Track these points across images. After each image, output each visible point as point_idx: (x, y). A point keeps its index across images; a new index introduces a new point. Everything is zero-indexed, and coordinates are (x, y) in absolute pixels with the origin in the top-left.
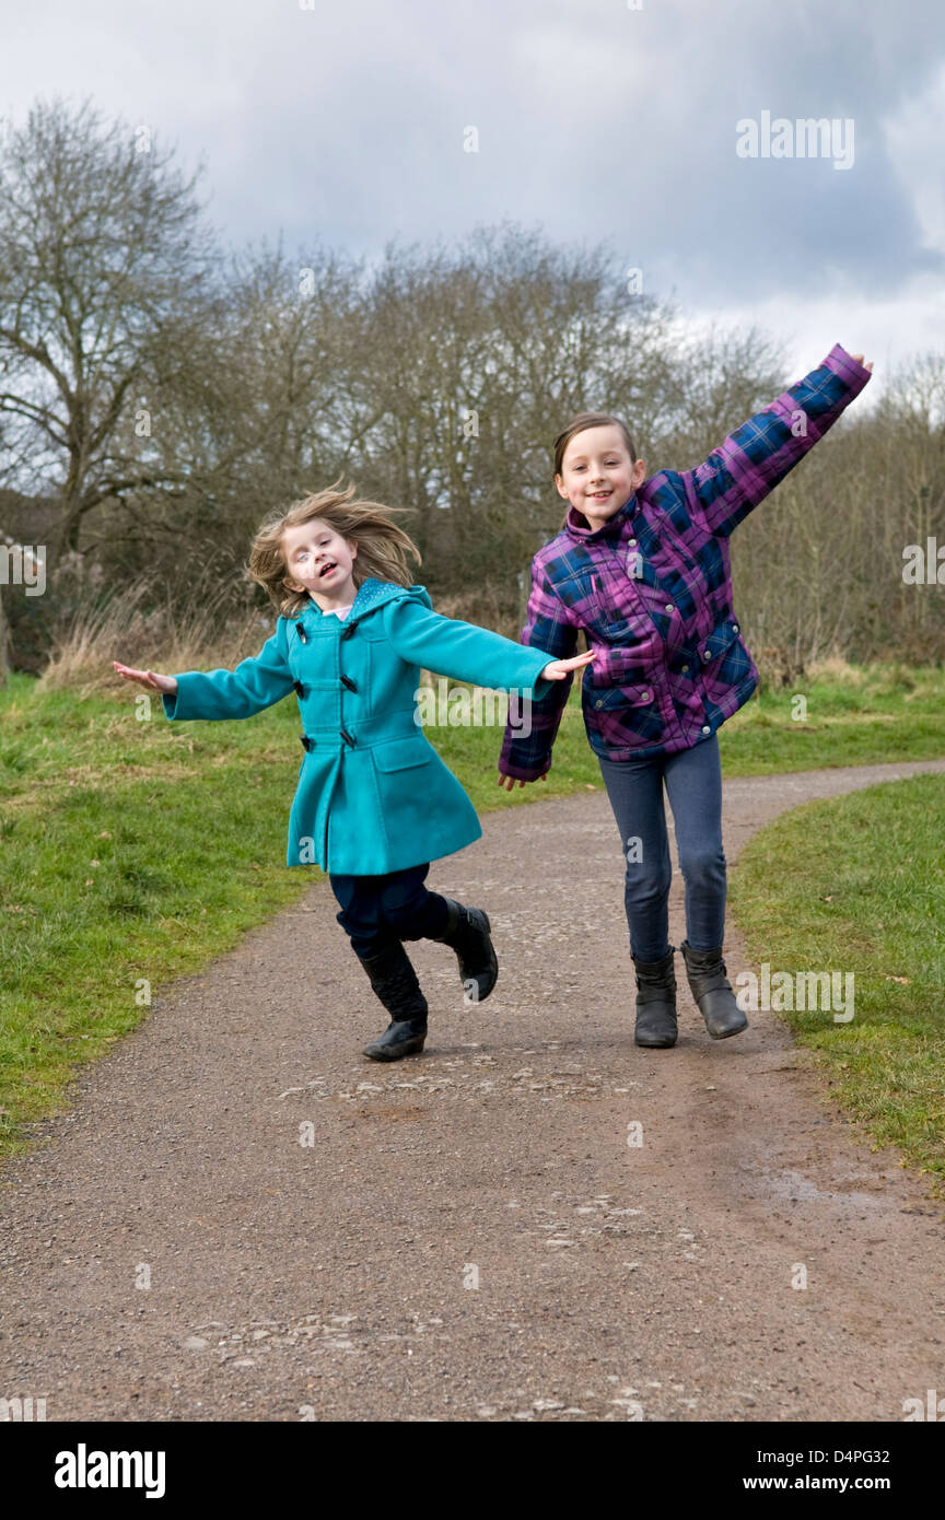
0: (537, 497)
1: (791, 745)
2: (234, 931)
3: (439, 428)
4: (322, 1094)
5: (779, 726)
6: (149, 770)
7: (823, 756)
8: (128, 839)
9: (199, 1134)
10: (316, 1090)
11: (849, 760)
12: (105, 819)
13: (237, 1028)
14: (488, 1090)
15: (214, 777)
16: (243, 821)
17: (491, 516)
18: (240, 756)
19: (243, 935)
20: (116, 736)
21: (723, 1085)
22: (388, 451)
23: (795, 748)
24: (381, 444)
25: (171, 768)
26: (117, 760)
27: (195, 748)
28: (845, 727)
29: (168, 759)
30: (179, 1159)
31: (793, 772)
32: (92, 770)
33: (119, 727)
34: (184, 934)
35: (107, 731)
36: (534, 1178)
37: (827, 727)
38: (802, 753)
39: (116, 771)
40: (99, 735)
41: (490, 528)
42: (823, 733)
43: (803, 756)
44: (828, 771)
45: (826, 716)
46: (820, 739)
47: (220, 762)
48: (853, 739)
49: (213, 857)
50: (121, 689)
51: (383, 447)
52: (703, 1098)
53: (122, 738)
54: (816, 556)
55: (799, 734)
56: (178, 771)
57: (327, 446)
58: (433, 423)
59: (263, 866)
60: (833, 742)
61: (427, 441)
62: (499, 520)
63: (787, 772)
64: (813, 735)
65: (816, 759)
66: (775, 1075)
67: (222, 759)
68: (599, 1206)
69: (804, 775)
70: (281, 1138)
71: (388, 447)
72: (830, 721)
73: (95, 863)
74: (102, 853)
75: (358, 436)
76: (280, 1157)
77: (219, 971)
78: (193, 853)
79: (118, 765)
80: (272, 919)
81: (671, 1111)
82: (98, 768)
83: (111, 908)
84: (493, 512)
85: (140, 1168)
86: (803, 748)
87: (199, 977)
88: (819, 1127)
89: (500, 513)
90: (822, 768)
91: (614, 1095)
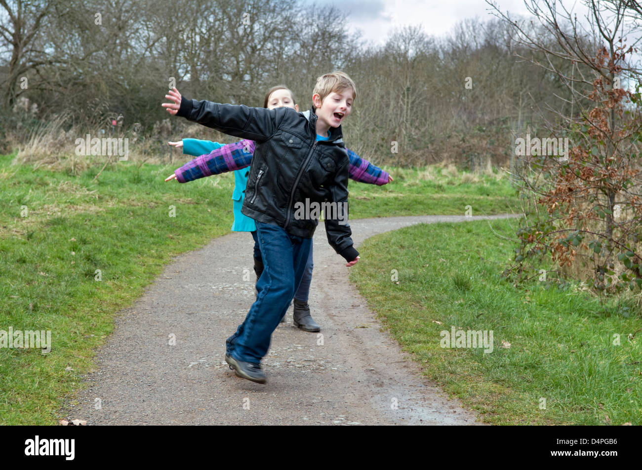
0: (230, 79)
1: (360, 206)
2: (139, 287)
3: (186, 44)
4: (207, 366)
5: (353, 197)
6: (81, 208)
7: (374, 212)
8: (84, 242)
9: (159, 382)
10: (204, 363)
11: (386, 214)
12: (71, 232)
13: (158, 333)
14: (278, 366)
15: (112, 212)
16: (130, 234)
17: (210, 87)
18: (119, 202)
19: (144, 289)
20: (62, 190)
21: (376, 368)
22: (162, 54)
23: (361, 207)
24: (159, 50)
25: (90, 207)
26: (66, 202)
27: (99, 197)
28: (382, 198)
29: (88, 202)
30: (155, 393)
31: (361, 219)
32: (55, 207)
33: (64, 186)
34: (120, 288)
35: (59, 188)
36: (310, 407)
37: (374, 198)
38: (365, 210)
39: (66, 207)
40: (55, 189)
41: (209, 93)
42: (373, 201)
43: (365, 211)
44: (377, 218)
45: (373, 193)
46: (372, 204)
47: (111, 205)
48: (386, 204)
49: (122, 251)
50: (53, 165)
51: (159, 52)
52: (369, 373)
53: (65, 192)
54: (359, 115)
55: (363, 201)
56: (93, 208)
57: (135, 51)
58: (183, 42)
59: (142, 256)
60: (378, 206)
61: (180, 50)
62: (213, 89)
63: (359, 219)
64: (368, 202)
65: (371, 213)
66: (397, 364)
67: (111, 203)
68: (341, 420)
69: (366, 220)
70: (196, 385)
71: (162, 52)
72: (376, 195)
73: (73, 253)
74: (74, 249)
75: (150, 47)
76: (198, 394)
77: (139, 306)
78: (113, 250)
79: (66, 205)
80: (154, 282)
81: (358, 379)
82: (58, 205)
83: (86, 275)
84: (211, 85)
85: (140, 397)
86: (365, 208)
87: (132, 309)
88: (422, 388)
89: (214, 86)
90: (374, 217)
91: (331, 370)
